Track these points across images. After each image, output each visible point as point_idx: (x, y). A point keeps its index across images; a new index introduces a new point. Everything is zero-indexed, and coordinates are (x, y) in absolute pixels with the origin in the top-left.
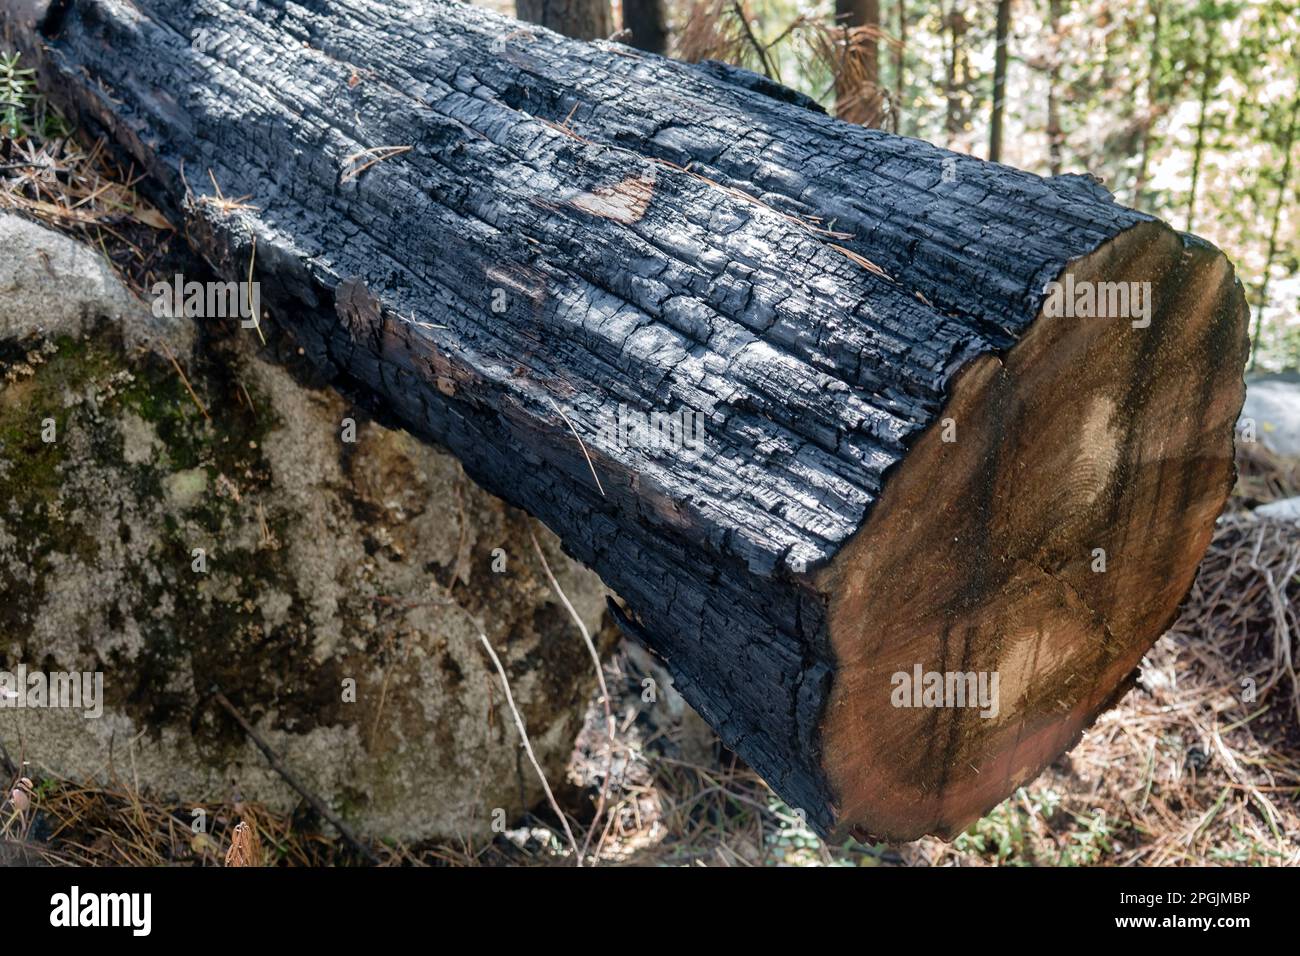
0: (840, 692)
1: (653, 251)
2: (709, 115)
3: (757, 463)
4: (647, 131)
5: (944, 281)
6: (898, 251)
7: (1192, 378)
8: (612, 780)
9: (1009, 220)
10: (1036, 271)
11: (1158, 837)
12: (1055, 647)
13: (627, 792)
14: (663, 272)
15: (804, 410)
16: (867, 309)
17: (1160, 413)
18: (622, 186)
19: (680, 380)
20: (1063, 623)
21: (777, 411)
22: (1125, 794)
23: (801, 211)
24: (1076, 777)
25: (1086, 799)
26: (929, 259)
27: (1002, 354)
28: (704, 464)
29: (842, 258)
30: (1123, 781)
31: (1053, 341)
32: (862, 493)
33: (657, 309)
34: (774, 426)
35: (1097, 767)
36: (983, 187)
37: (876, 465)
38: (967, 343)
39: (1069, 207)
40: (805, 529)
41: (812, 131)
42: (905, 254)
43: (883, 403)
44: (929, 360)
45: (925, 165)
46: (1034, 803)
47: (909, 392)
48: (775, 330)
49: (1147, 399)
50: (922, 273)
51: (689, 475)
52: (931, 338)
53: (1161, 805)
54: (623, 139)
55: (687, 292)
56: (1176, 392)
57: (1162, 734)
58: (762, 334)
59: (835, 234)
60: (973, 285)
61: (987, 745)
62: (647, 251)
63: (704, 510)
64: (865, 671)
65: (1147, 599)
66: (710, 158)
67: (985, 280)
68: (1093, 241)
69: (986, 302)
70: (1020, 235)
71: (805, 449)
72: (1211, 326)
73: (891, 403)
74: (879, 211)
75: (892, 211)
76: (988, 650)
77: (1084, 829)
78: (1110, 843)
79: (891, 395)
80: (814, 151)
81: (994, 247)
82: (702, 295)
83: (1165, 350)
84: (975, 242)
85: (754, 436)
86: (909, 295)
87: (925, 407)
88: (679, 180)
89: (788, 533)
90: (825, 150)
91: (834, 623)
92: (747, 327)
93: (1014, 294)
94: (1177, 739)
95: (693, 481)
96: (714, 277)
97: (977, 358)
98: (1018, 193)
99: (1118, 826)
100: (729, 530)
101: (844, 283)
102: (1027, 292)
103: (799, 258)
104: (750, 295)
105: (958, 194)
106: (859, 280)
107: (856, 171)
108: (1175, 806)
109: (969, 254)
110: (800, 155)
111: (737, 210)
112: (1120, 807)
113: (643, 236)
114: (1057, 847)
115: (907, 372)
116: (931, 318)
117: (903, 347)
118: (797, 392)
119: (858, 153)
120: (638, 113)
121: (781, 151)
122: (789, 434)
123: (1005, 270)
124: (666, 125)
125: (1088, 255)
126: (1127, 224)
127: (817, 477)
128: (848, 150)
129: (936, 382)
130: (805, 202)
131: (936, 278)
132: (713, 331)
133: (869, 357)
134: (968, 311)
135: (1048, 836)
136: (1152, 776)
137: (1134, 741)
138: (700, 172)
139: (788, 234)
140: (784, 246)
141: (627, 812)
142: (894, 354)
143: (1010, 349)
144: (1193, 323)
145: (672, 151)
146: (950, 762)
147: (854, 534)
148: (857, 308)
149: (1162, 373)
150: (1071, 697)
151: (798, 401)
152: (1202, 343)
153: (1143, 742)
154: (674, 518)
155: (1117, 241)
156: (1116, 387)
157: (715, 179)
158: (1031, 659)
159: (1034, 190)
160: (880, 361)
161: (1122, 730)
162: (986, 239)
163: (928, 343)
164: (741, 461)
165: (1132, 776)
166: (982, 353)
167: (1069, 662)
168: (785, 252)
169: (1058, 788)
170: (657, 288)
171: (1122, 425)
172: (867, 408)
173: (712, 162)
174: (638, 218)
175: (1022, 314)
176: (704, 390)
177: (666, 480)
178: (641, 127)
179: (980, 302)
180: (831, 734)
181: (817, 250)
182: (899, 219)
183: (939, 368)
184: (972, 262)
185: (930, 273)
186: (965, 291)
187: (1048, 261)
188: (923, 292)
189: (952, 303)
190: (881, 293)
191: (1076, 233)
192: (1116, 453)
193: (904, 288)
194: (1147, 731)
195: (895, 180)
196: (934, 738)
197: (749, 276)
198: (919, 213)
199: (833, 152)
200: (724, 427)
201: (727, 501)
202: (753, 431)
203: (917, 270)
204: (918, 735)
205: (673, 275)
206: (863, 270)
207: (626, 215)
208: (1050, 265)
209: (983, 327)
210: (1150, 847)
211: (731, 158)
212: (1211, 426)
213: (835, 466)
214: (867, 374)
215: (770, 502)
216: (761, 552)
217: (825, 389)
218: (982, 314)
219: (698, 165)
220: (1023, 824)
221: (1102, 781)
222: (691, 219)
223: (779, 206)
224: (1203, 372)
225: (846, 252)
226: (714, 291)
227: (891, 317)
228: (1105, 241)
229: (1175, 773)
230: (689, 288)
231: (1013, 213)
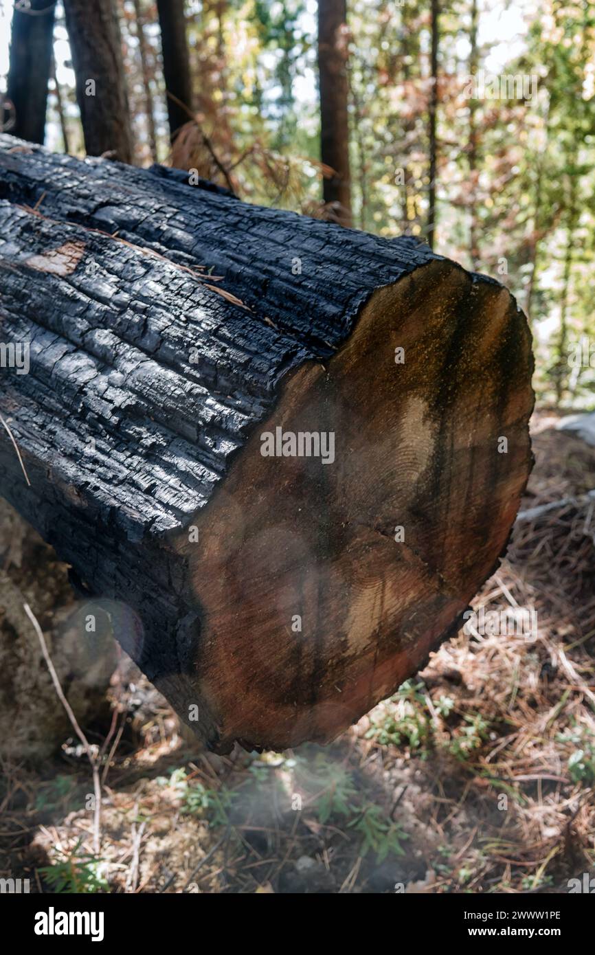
0: (209, 634)
1: (81, 296)
2: (136, 196)
3: (140, 454)
4: (89, 209)
5: (287, 309)
6: (255, 287)
7: (490, 384)
8: (144, 707)
9: (337, 262)
10: (351, 297)
11: (520, 727)
12: (397, 592)
13: (155, 715)
14: (85, 311)
15: (175, 410)
16: (224, 331)
17: (466, 411)
18: (63, 249)
19: (91, 393)
20: (403, 573)
21: (156, 413)
22: (499, 698)
23: (190, 262)
24: (465, 687)
25: (471, 702)
26: (277, 292)
27: (325, 362)
28: (102, 457)
29: (212, 294)
30: (498, 688)
31: (368, 352)
32: (213, 474)
33: (79, 340)
34: (154, 425)
35: (480, 679)
36: (323, 239)
37: (223, 451)
38: (296, 353)
39: (383, 251)
40: (168, 504)
41: (208, 205)
42: (260, 290)
43: (232, 403)
44: (265, 367)
45: (285, 226)
46: (436, 707)
47: (252, 393)
48: (162, 352)
49: (454, 400)
50: (271, 303)
51: (89, 466)
52: (268, 350)
53: (523, 704)
54: (73, 217)
55: (101, 325)
56: (478, 395)
57: (525, 653)
58: (153, 355)
59: (213, 277)
60: (307, 310)
61: (348, 670)
62: (75, 296)
63: (97, 494)
64: (229, 617)
65: (471, 553)
66: (132, 227)
67: (316, 306)
68: (396, 274)
69: (315, 323)
70: (343, 272)
71: (175, 442)
72: (501, 344)
73: (237, 402)
74: (245, 259)
75: (254, 258)
76: (340, 596)
77: (470, 724)
78: (488, 733)
79: (238, 396)
80: (207, 219)
81: (323, 281)
82: (112, 328)
83: (465, 362)
84: (309, 278)
85: (140, 433)
86: (259, 320)
87: (261, 404)
88: (103, 242)
89: (156, 508)
90: (215, 218)
91: (196, 579)
92: (142, 350)
93: (334, 315)
94: (535, 656)
95: (92, 471)
96: (121, 313)
97: (302, 364)
98: (348, 243)
99: (494, 721)
100: (113, 508)
101: (210, 312)
102: (343, 313)
103: (182, 296)
104: (145, 325)
105: (305, 246)
106: (221, 310)
107: (233, 231)
108: (533, 704)
109: (305, 288)
110: (195, 221)
111: (143, 263)
112: (494, 707)
113: (73, 285)
114: (451, 738)
115: (248, 377)
116: (270, 335)
117: (246, 358)
118: (170, 397)
119: (237, 219)
120: (85, 197)
121: (182, 219)
122: (164, 430)
123: (329, 298)
124: (102, 205)
125: (391, 285)
126: (423, 261)
127: (182, 463)
128: (230, 217)
129: (269, 384)
130: (194, 255)
131: (281, 306)
132: (117, 354)
133: (223, 367)
134: (300, 330)
135: (445, 730)
136: (517, 684)
137: (506, 660)
138: (124, 238)
139: (175, 278)
140: (172, 287)
141: (155, 729)
142: (240, 364)
143: (331, 357)
144: (486, 341)
145: (106, 223)
146: (318, 685)
147: (205, 506)
148: (217, 329)
149: (464, 380)
150: (415, 630)
151: (170, 404)
152: (495, 357)
153: (511, 660)
154: (77, 501)
155: (415, 274)
156: (426, 390)
157: (134, 242)
158: (378, 602)
159: (360, 240)
160: (230, 370)
161: (497, 653)
162: (318, 276)
163: (265, 354)
164: (128, 454)
165: (503, 684)
166: (305, 360)
167: (411, 604)
168: (172, 291)
169: (453, 696)
170: (82, 325)
171: (435, 420)
172: (218, 407)
173: (133, 230)
174: (70, 272)
175: (340, 330)
176: (106, 400)
177: (71, 469)
178: (85, 207)
179: (311, 323)
180: (205, 669)
181: (195, 289)
182: (258, 264)
183: (271, 372)
184: (306, 294)
185: (277, 302)
186: (300, 316)
187: (360, 289)
188: (270, 317)
189: (290, 324)
190: (236, 318)
191: (385, 269)
192: (432, 441)
193: (256, 315)
194: (515, 652)
195: (261, 237)
196: (301, 667)
197: (144, 311)
198: (273, 259)
199: (220, 219)
200: (118, 427)
201: (116, 485)
202: (138, 429)
203: (268, 301)
204: (286, 665)
205: (92, 313)
206: (227, 302)
207: (62, 270)
208: (361, 293)
209: (311, 341)
210: (515, 735)
211: (145, 226)
212: (509, 422)
213: (195, 454)
214: (223, 381)
215: (145, 485)
216: (134, 523)
217: (190, 394)
218: (310, 331)
219: (124, 232)
220: (428, 723)
221: (483, 689)
222: (110, 271)
223: (176, 259)
224: (498, 380)
225: (218, 290)
226: (120, 324)
227: (241, 335)
228: (404, 274)
229: (533, 680)
230: (103, 322)
231: (342, 257)
